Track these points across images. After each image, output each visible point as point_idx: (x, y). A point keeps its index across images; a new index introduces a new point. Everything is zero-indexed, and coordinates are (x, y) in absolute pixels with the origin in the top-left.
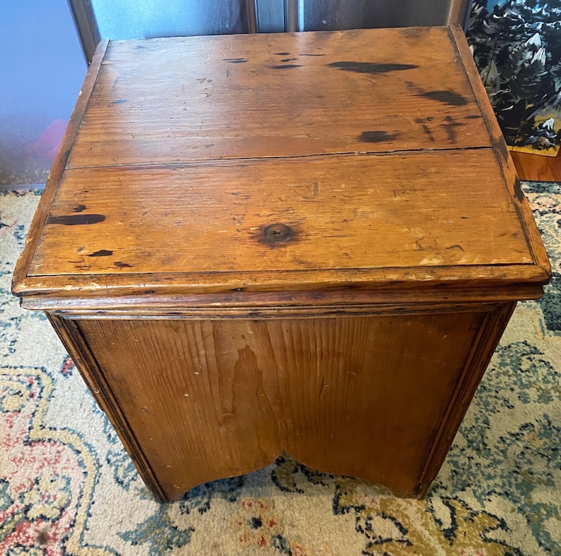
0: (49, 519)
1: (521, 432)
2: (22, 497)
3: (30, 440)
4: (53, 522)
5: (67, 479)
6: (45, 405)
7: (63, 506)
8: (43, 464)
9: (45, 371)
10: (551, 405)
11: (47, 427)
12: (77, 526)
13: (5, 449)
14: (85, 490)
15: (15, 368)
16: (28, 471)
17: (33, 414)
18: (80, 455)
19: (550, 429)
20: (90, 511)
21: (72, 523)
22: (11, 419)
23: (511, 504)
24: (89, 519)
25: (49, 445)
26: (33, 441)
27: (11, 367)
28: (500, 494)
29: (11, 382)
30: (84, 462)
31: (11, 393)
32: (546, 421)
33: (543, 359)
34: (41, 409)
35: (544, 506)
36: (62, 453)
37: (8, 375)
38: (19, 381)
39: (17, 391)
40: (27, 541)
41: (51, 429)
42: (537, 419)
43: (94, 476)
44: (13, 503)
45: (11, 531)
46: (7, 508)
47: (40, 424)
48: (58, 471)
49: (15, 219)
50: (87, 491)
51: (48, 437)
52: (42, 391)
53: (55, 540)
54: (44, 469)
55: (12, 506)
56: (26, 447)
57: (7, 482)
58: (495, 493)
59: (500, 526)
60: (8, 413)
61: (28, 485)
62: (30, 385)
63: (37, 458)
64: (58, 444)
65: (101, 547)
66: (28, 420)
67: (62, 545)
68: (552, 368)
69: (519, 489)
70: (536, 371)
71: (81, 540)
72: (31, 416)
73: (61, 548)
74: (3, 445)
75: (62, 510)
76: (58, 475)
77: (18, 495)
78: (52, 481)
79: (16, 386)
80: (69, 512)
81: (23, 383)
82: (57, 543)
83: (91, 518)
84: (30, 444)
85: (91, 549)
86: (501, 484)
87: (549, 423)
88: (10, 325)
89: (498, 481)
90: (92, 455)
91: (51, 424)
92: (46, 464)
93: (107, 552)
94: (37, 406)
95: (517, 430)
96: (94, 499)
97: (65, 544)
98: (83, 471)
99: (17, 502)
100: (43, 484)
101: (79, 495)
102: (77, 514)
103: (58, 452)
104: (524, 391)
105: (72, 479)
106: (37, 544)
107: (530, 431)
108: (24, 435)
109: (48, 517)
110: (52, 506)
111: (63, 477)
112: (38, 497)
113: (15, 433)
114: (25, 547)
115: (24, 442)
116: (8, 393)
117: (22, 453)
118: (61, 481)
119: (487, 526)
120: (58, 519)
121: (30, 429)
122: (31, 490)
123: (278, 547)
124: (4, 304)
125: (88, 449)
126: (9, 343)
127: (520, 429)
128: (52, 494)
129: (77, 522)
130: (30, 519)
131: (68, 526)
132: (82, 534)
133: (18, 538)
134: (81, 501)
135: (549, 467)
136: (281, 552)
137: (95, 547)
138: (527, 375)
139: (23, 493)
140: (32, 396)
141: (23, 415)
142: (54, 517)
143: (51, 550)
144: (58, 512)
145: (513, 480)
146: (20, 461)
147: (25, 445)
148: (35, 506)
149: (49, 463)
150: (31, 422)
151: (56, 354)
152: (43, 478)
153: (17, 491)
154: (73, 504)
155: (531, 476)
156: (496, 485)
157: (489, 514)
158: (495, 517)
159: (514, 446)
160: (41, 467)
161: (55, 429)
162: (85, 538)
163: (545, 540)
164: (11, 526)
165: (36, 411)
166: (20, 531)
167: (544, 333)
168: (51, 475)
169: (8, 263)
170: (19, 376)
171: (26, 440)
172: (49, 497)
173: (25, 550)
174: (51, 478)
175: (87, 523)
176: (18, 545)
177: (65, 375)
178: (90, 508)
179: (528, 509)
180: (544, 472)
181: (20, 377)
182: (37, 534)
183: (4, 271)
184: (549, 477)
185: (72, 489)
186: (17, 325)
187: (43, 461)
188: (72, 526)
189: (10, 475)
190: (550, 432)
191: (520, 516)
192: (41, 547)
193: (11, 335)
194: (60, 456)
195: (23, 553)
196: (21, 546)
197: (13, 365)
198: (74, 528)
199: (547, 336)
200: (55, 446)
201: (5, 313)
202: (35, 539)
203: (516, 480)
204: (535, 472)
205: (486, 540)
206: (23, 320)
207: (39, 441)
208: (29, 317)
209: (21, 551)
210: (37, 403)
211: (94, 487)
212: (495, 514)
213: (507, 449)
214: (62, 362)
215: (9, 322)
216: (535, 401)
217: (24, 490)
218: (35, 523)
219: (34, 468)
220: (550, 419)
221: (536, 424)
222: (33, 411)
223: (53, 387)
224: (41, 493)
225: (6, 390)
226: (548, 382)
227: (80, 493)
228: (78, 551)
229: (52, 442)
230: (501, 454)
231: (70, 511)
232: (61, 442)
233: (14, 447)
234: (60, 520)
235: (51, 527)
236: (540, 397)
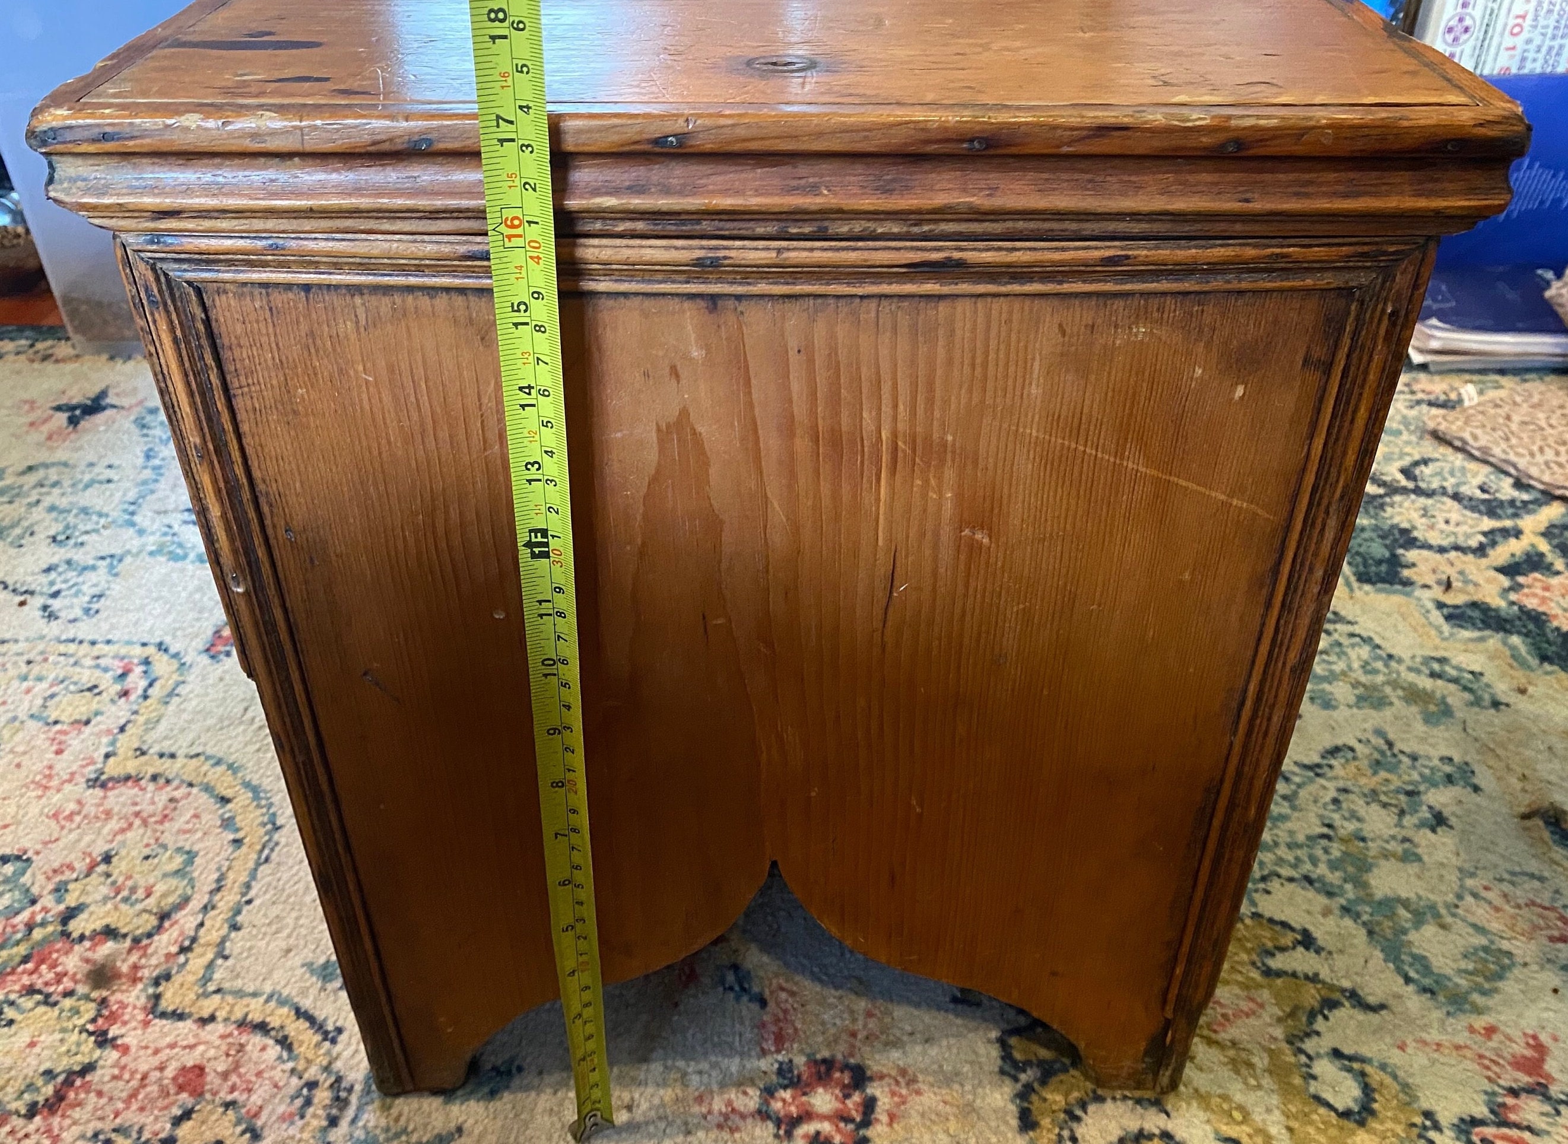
0: (125, 936)
1: (1325, 762)
2: (60, 890)
3: (103, 777)
4: (136, 941)
5: (188, 853)
6: (154, 710)
7: (167, 908)
8: (131, 825)
9: (166, 650)
10: (1388, 712)
11: (152, 751)
12: (198, 949)
13: (34, 794)
14: (231, 876)
15: (93, 643)
16: (87, 839)
17: (122, 729)
18: (229, 806)
19: (1394, 755)
20: (239, 918)
21: (187, 943)
22: (63, 738)
23: (1322, 900)
24: (233, 935)
25: (151, 787)
26: (111, 779)
27: (81, 642)
28: (1291, 880)
29: (78, 669)
30: (238, 819)
31: (72, 688)
32: (1381, 742)
33: (1357, 632)
34: (141, 719)
35: (1406, 904)
36: (184, 802)
37: (72, 655)
38: (98, 666)
39: (89, 685)
40: (59, 982)
41: (161, 756)
42: (1359, 735)
43: (259, 847)
44: (33, 902)
45: (17, 959)
46: (17, 913)
47: (136, 746)
48: (167, 838)
49: (140, 396)
50: (237, 877)
51: (151, 771)
52: (151, 685)
53: (135, 980)
54: (129, 835)
55: (31, 909)
56: (91, 791)
57: (28, 860)
58: (1279, 876)
59: (1299, 943)
60: (58, 727)
61: (81, 866)
62: (123, 676)
63: (116, 810)
64: (175, 783)
65: (255, 995)
66: (105, 740)
67: (151, 991)
68: (1378, 647)
69: (1337, 869)
70: (1345, 654)
71: (206, 979)
72: (116, 731)
73: (149, 997)
74: (32, 786)
75: (164, 916)
76: (165, 847)
77: (51, 886)
78: (147, 858)
79: (86, 677)
80: (182, 922)
81: (106, 670)
82: (140, 986)
83: (240, 933)
84: (103, 786)
85: (230, 999)
86: (1293, 861)
87: (1390, 744)
88: (94, 568)
89: (1282, 852)
90: (259, 806)
91: (167, 746)
92: (137, 822)
93: (273, 1004)
94: (136, 712)
95: (1316, 759)
96: (252, 894)
97: (161, 989)
98: (231, 837)
99: (48, 901)
100: (124, 863)
101: (214, 886)
102: (202, 924)
103: (171, 800)
104: (1321, 687)
105: (201, 853)
106: (82, 989)
107: (1347, 760)
108: (91, 768)
109: (124, 931)
110: (139, 907)
111: (179, 850)
112: (105, 890)
113: (64, 765)
114: (48, 996)
115: (88, 780)
116: (66, 688)
117: (79, 802)
118: (171, 858)
119: (1269, 945)
120: (149, 935)
121: (107, 756)
122: (87, 875)
123: (731, 989)
124: (87, 532)
125: (250, 795)
126: (87, 599)
127: (1323, 757)
128: (142, 882)
129: (202, 941)
130: (75, 935)
131: (174, 949)
132: (210, 966)
133: (35, 976)
134: (217, 897)
135: (1403, 827)
136: (738, 999)
137: (239, 994)
138: (1324, 661)
139: (66, 883)
140: (125, 693)
141: (96, 730)
142: (139, 932)
143: (120, 1002)
144: (154, 921)
145: (1319, 852)
146: (70, 817)
147: (94, 787)
148: (92, 908)
149: (145, 823)
150: (113, 743)
151: (198, 619)
152: (123, 852)
153: (48, 879)
154: (195, 904)
155: (1362, 844)
156: (1280, 861)
157: (1271, 920)
158: (1284, 925)
159: (1312, 788)
160: (123, 831)
161: (173, 756)
162: (217, 976)
163: (1417, 972)
164: (22, 950)
165: (128, 722)
166: (42, 961)
167: (1352, 590)
168: (147, 845)
169: (110, 466)
170: (98, 658)
171: (93, 776)
172: (133, 890)
173: (48, 1001)
174: (147, 851)
175: (228, 944)
176: (31, 991)
177: (213, 657)
178: (238, 912)
179: (1368, 909)
180: (1393, 837)
181: (100, 661)
182: (87, 967)
183: (101, 478)
184: (1407, 845)
185: (196, 874)
186: (111, 567)
187: (132, 819)
188: (183, 950)
189: (39, 847)
190: (1394, 760)
191: (1348, 922)
192: (95, 995)
193: (95, 585)
194: (175, 809)
195: (42, 1009)
196: (39, 992)
197: (90, 637)
198: (189, 955)
199: (1358, 594)
200: (169, 789)
201: (87, 548)
202: (79, 976)
203: (1326, 851)
204: (1372, 835)
205: (1268, 972)
206: (128, 559)
207: (128, 778)
208: (144, 554)
209: (38, 1003)
210: (135, 707)
211: (256, 870)
212: (1283, 919)
213: (1295, 794)
214: (210, 633)
215: (91, 562)
216: (1349, 706)
217: (68, 875)
218: (87, 944)
219: (106, 831)
220: (1391, 736)
221: (1358, 747)
222: (122, 721)
223: (181, 679)
224: (114, 883)
225: (62, 682)
226: (1375, 672)
227: (218, 880)
228: (194, 1003)
229: (162, 781)
230: (1286, 804)
231: (186, 921)
232: (183, 781)
233: (58, 791)
234: (156, 938)
235: (130, 951)
236: (1360, 699)
